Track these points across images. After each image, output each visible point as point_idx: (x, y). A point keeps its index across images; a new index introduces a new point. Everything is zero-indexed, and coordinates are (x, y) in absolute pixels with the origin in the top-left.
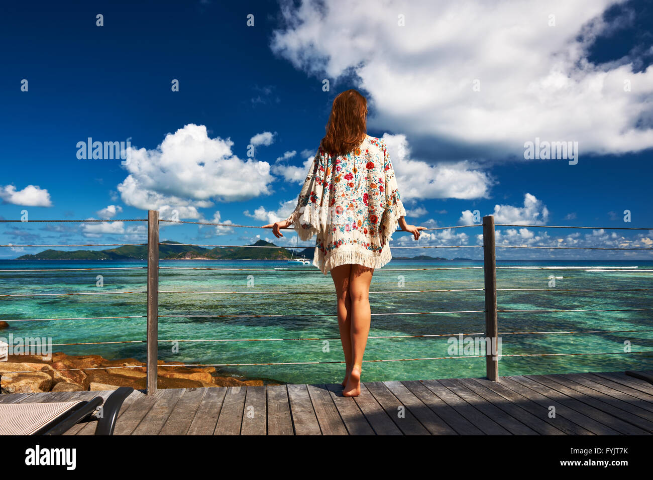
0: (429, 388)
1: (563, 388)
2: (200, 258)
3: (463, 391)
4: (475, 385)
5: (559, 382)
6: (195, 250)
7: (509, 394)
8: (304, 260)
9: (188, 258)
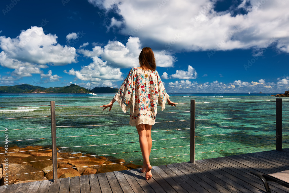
0: (170, 169)
1: (218, 165)
2: (42, 93)
3: (183, 169)
4: (187, 166)
5: (216, 162)
6: (39, 89)
7: (200, 170)
8: (93, 93)
9: (36, 93)
